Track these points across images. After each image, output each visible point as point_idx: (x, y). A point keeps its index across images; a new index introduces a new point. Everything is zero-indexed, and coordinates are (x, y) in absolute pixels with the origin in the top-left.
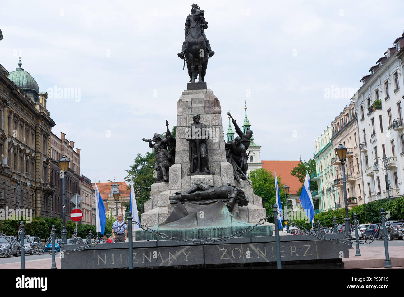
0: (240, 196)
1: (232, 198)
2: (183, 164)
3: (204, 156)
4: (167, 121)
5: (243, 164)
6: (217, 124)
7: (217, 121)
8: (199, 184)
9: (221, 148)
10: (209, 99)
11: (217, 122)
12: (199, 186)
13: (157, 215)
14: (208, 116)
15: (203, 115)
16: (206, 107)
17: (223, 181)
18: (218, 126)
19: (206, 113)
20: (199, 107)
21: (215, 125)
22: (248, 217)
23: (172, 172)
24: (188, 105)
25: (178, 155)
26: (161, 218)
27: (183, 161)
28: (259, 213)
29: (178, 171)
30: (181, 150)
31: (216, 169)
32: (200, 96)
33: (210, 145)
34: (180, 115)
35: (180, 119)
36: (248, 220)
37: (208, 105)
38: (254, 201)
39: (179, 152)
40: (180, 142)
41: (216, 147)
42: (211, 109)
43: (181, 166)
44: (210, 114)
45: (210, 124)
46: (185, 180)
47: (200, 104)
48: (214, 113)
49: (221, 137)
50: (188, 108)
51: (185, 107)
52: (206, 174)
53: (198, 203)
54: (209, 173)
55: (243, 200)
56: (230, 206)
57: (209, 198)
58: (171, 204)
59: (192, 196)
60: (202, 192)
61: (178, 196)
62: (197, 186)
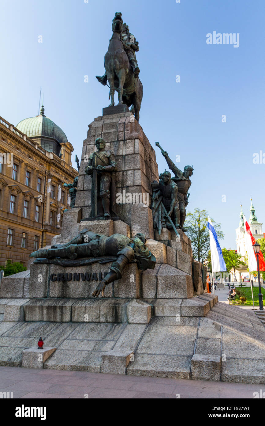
1: (122, 255)
2: (84, 208)
4: (76, 155)
6: (132, 152)
7: (132, 148)
8: (84, 233)
9: (135, 184)
11: (132, 150)
13: (23, 280)
14: (122, 143)
15: (115, 142)
16: (120, 132)
17: (133, 230)
18: (134, 156)
19: (119, 140)
20: (111, 132)
21: (130, 154)
22: (155, 289)
23: (66, 219)
24: (97, 132)
25: (79, 195)
26: (27, 284)
27: (84, 204)
28: (175, 281)
29: (74, 217)
30: (84, 189)
31: (128, 214)
32: (114, 120)
33: (121, 180)
34: (87, 145)
35: (86, 150)
36: (156, 294)
37: (122, 129)
38: (178, 260)
39: (81, 192)
40: (83, 179)
41: (129, 183)
42: (125, 133)
43: (81, 210)
44: (124, 140)
45: (123, 153)
46: (76, 228)
47: (114, 129)
48: (129, 139)
49: (136, 169)
50: (97, 135)
51: (94, 135)
52: (103, 219)
53: (72, 263)
54: (107, 218)
55: (144, 259)
56: (115, 268)
57: (92, 256)
58: (35, 263)
59: (64, 251)
60: (79, 245)
61: (43, 253)
62: (81, 236)
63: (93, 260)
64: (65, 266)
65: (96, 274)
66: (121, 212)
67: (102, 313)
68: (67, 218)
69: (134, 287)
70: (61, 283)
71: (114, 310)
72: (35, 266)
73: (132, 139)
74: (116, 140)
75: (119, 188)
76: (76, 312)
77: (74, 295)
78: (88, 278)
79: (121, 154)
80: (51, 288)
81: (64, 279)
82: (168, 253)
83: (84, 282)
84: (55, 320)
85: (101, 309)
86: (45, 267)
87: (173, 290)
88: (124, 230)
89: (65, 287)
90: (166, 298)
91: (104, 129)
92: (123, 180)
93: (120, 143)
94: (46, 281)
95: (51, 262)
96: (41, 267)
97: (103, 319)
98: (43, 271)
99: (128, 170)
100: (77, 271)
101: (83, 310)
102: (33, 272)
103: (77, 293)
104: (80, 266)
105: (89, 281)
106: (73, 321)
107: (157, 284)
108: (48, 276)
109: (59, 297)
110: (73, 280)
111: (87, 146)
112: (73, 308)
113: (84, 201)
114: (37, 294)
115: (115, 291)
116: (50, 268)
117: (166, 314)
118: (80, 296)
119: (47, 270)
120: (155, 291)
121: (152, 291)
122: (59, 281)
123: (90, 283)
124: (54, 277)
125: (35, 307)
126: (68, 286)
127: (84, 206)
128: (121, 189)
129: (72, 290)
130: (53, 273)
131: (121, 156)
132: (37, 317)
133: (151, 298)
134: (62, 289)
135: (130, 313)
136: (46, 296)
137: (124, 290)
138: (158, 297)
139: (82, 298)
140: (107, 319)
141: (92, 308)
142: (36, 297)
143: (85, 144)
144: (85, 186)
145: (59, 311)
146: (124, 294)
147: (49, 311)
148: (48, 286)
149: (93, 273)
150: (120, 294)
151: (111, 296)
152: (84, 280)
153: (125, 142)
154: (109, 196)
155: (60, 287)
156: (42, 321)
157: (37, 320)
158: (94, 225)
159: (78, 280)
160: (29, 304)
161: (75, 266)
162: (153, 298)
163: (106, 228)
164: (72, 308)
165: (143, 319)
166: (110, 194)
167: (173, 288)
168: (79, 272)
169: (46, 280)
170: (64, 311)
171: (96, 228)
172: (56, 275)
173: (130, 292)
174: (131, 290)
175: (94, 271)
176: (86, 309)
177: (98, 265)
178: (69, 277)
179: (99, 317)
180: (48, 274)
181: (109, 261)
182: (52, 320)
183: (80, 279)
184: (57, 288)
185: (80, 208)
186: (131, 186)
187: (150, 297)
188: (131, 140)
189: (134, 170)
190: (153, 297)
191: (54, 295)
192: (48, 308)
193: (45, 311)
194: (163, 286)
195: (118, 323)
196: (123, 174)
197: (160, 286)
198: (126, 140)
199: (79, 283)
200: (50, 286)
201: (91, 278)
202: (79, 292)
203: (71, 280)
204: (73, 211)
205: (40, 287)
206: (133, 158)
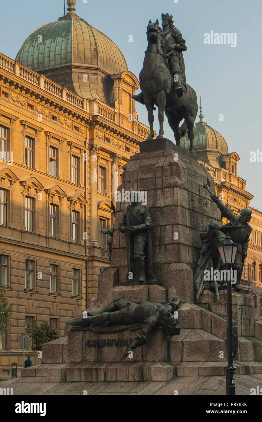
2: (119, 268)
6: (170, 203)
8: (117, 300)
9: (173, 242)
10: (162, 166)
11: (171, 200)
12: (117, 304)
13: (61, 347)
14: (159, 191)
15: (152, 191)
16: (157, 178)
17: (169, 294)
18: (172, 208)
19: (157, 188)
20: (147, 178)
21: (168, 206)
22: (181, 353)
23: (101, 281)
24: (133, 177)
25: (115, 254)
26: (66, 350)
27: (121, 264)
28: (199, 346)
29: (110, 279)
30: (119, 246)
31: (166, 276)
32: (152, 162)
33: (159, 237)
36: (182, 358)
37: (160, 175)
38: (213, 325)
39: (117, 250)
40: (119, 234)
41: (167, 240)
42: (163, 180)
43: (118, 270)
44: (162, 189)
45: (161, 204)
46: (110, 294)
47: (151, 173)
48: (168, 187)
49: (175, 224)
50: (133, 181)
51: (129, 181)
52: (136, 285)
53: (105, 330)
54: (141, 283)
55: (170, 326)
56: (141, 335)
57: (122, 323)
58: (71, 330)
59: (97, 319)
60: (111, 313)
61: (78, 320)
62: (114, 304)
63: (124, 327)
64: (100, 333)
65: (127, 340)
66: (159, 273)
67: (130, 373)
68: (103, 280)
70: (96, 348)
71: (140, 370)
72: (72, 333)
73: (171, 187)
74: (154, 188)
75: (157, 245)
76: (109, 373)
77: (108, 359)
78: (120, 344)
79: (158, 205)
80: (87, 353)
81: (99, 345)
82: (203, 318)
83: (117, 347)
84: (91, 380)
85: (129, 370)
86: (81, 334)
87: (196, 354)
88: (158, 295)
89: (99, 352)
90: (190, 361)
91: (140, 172)
92: (161, 237)
93: (157, 192)
94: (83, 347)
95: (86, 330)
96: (77, 334)
97: (131, 379)
98: (79, 337)
99: (166, 225)
100: (110, 337)
101: (115, 372)
102: (71, 339)
103: (111, 358)
104: (112, 333)
105: (121, 346)
106: (106, 380)
107: (183, 349)
108: (84, 343)
109: (95, 362)
110: (106, 346)
112: (106, 370)
113: (120, 261)
114: (75, 359)
115: (144, 355)
116: (85, 334)
117: (186, 374)
118: (113, 360)
119: (83, 336)
120: (181, 355)
121: (179, 356)
122: (94, 347)
123: (122, 348)
124: (90, 343)
125: (74, 369)
126: (103, 352)
127: (121, 267)
128: (158, 247)
129: (106, 355)
130: (88, 339)
131: (159, 207)
132: (77, 378)
133: (177, 362)
134: (97, 354)
135: (153, 373)
136: (84, 360)
137: (152, 354)
138: (183, 361)
139: (115, 361)
140: (135, 379)
141: (122, 369)
142: (74, 361)
144: (121, 243)
145: (94, 373)
146: (151, 358)
147: (86, 373)
148: (84, 352)
149: (124, 339)
150: (148, 358)
151: (140, 360)
152: (117, 345)
154: (143, 258)
155: (95, 352)
156: (81, 381)
157: (77, 381)
158: (128, 291)
159: (112, 346)
160: (68, 367)
161: (108, 333)
162: (179, 362)
165: (164, 378)
166: (144, 256)
167: (197, 352)
168: (112, 339)
169: (83, 345)
170: (99, 373)
171: (129, 294)
172: (91, 341)
173: (157, 356)
175: (125, 337)
176: (117, 371)
177: (129, 331)
178: (103, 343)
179: (128, 377)
180: (84, 341)
181: (138, 328)
182: (89, 380)
183: (112, 345)
184: (93, 353)
185: (116, 269)
186: (169, 244)
187: (176, 360)
188: (169, 189)
189: (173, 225)
190: (179, 360)
191: (90, 359)
192: (86, 370)
193: (83, 373)
194: (188, 351)
195: (144, 381)
196: (161, 230)
197: (185, 351)
198: (165, 188)
199: (112, 348)
200: (87, 351)
201: (123, 344)
202: (113, 357)
203: (105, 346)
204: (108, 273)
205: (77, 353)
206: (171, 211)
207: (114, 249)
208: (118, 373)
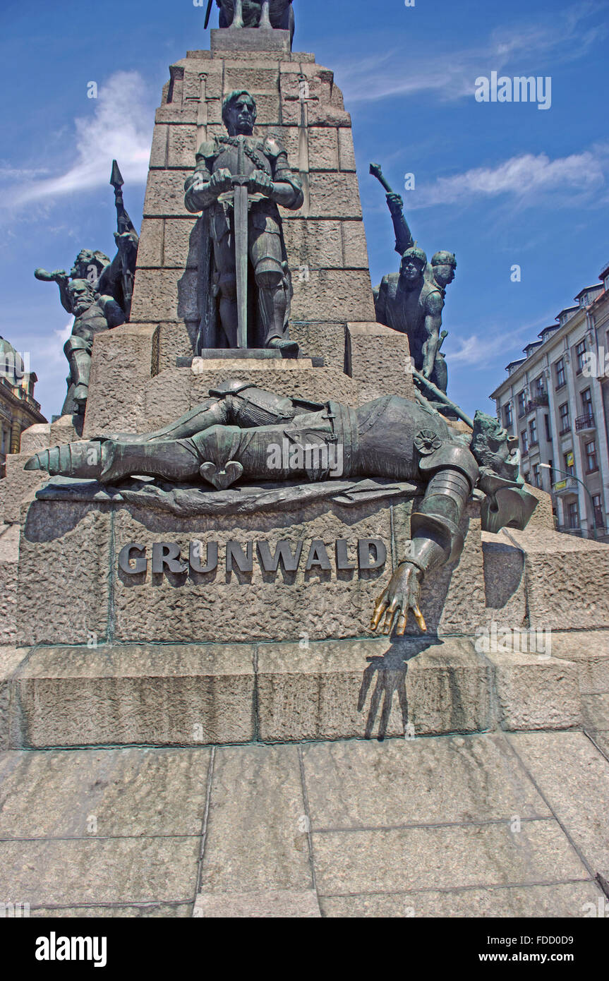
0: (495, 467)
1: (451, 472)
2: (163, 325)
3: (270, 266)
4: (115, 163)
5: (435, 361)
6: (334, 165)
7: (330, 154)
8: (234, 394)
9: (347, 265)
10: (298, 71)
11: (333, 158)
12: (236, 404)
14: (293, 132)
15: (271, 128)
16: (286, 99)
18: (338, 176)
19: (285, 122)
21: (324, 171)
22: (523, 599)
23: (104, 356)
24: (205, 88)
25: (146, 284)
27: (167, 314)
29: (137, 351)
30: (163, 262)
32: (259, 65)
33: (298, 247)
34: (169, 124)
35: (168, 137)
36: (527, 616)
37: (294, 92)
39: (154, 272)
40: (160, 229)
41: (328, 257)
42: (305, 106)
43: (158, 331)
44: (303, 126)
45: (299, 163)
46: (162, 387)
47: (262, 89)
48: (321, 124)
49: (349, 219)
50: (207, 98)
51: (195, 96)
53: (222, 502)
54: (290, 354)
55: (513, 489)
56: (444, 520)
58: (41, 500)
59: (183, 450)
60: (250, 429)
61: (87, 454)
63: (312, 489)
68: (111, 353)
69: (475, 594)
71: (446, 681)
72: (43, 513)
73: (331, 126)
76: (278, 699)
77: (228, 628)
78: (288, 560)
80: (121, 601)
84: (179, 737)
86: (89, 517)
87: (584, 600)
90: (560, 631)
91: (227, 83)
92: (305, 247)
93: (288, 131)
94: (99, 576)
95: (117, 498)
98: (82, 531)
99: (321, 218)
100: (239, 532)
102: (36, 538)
103: (242, 622)
106: (264, 735)
108: (107, 555)
109: (162, 640)
111: (172, 127)
112: (260, 684)
113: (166, 305)
116: (113, 520)
118: (254, 633)
119: (101, 528)
120: (522, 608)
124: (137, 556)
125: (81, 682)
126: (202, 596)
127: (168, 322)
129: (217, 609)
130: (129, 540)
132: (92, 726)
134: (175, 607)
135: (509, 693)
136: (103, 634)
140: (418, 721)
143: (163, 120)
144: (168, 254)
145: (195, 700)
147: (149, 701)
148: (107, 595)
149: (308, 542)
153: (306, 130)
155: (164, 597)
156: (118, 744)
157: (93, 741)
158: (254, 372)
160: (40, 672)
163: (301, 385)
164: (256, 683)
165: (564, 710)
167: (585, 594)
168: (250, 539)
169: (99, 568)
172: (143, 550)
174: (465, 605)
175: (312, 534)
176: (321, 686)
178: (203, 557)
182: (165, 739)
183: (252, 564)
184: (151, 602)
185: (152, 327)
186: (334, 268)
188: (326, 129)
189: (342, 219)
191: (135, 630)
193: (128, 705)
194: (548, 590)
195: (470, 733)
196: (305, 228)
197: (538, 589)
198: (310, 126)
200: (119, 593)
202: (253, 618)
203: (212, 570)
204: (130, 333)
205: (69, 600)
206: (335, 183)
207: (143, 268)
208: (327, 696)
